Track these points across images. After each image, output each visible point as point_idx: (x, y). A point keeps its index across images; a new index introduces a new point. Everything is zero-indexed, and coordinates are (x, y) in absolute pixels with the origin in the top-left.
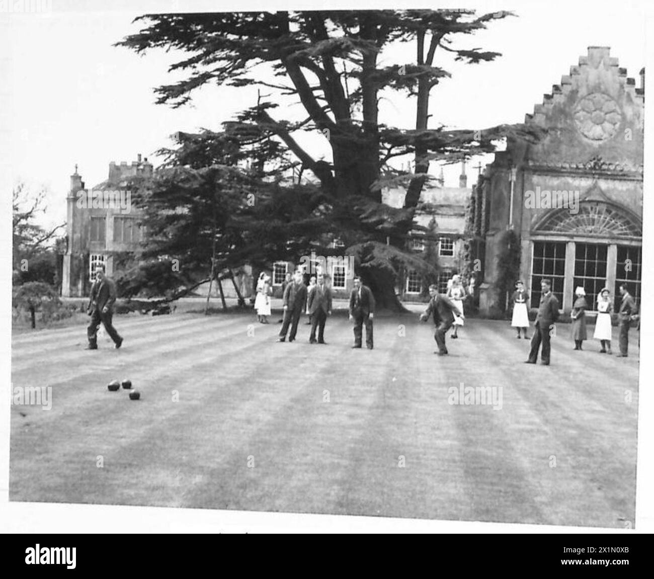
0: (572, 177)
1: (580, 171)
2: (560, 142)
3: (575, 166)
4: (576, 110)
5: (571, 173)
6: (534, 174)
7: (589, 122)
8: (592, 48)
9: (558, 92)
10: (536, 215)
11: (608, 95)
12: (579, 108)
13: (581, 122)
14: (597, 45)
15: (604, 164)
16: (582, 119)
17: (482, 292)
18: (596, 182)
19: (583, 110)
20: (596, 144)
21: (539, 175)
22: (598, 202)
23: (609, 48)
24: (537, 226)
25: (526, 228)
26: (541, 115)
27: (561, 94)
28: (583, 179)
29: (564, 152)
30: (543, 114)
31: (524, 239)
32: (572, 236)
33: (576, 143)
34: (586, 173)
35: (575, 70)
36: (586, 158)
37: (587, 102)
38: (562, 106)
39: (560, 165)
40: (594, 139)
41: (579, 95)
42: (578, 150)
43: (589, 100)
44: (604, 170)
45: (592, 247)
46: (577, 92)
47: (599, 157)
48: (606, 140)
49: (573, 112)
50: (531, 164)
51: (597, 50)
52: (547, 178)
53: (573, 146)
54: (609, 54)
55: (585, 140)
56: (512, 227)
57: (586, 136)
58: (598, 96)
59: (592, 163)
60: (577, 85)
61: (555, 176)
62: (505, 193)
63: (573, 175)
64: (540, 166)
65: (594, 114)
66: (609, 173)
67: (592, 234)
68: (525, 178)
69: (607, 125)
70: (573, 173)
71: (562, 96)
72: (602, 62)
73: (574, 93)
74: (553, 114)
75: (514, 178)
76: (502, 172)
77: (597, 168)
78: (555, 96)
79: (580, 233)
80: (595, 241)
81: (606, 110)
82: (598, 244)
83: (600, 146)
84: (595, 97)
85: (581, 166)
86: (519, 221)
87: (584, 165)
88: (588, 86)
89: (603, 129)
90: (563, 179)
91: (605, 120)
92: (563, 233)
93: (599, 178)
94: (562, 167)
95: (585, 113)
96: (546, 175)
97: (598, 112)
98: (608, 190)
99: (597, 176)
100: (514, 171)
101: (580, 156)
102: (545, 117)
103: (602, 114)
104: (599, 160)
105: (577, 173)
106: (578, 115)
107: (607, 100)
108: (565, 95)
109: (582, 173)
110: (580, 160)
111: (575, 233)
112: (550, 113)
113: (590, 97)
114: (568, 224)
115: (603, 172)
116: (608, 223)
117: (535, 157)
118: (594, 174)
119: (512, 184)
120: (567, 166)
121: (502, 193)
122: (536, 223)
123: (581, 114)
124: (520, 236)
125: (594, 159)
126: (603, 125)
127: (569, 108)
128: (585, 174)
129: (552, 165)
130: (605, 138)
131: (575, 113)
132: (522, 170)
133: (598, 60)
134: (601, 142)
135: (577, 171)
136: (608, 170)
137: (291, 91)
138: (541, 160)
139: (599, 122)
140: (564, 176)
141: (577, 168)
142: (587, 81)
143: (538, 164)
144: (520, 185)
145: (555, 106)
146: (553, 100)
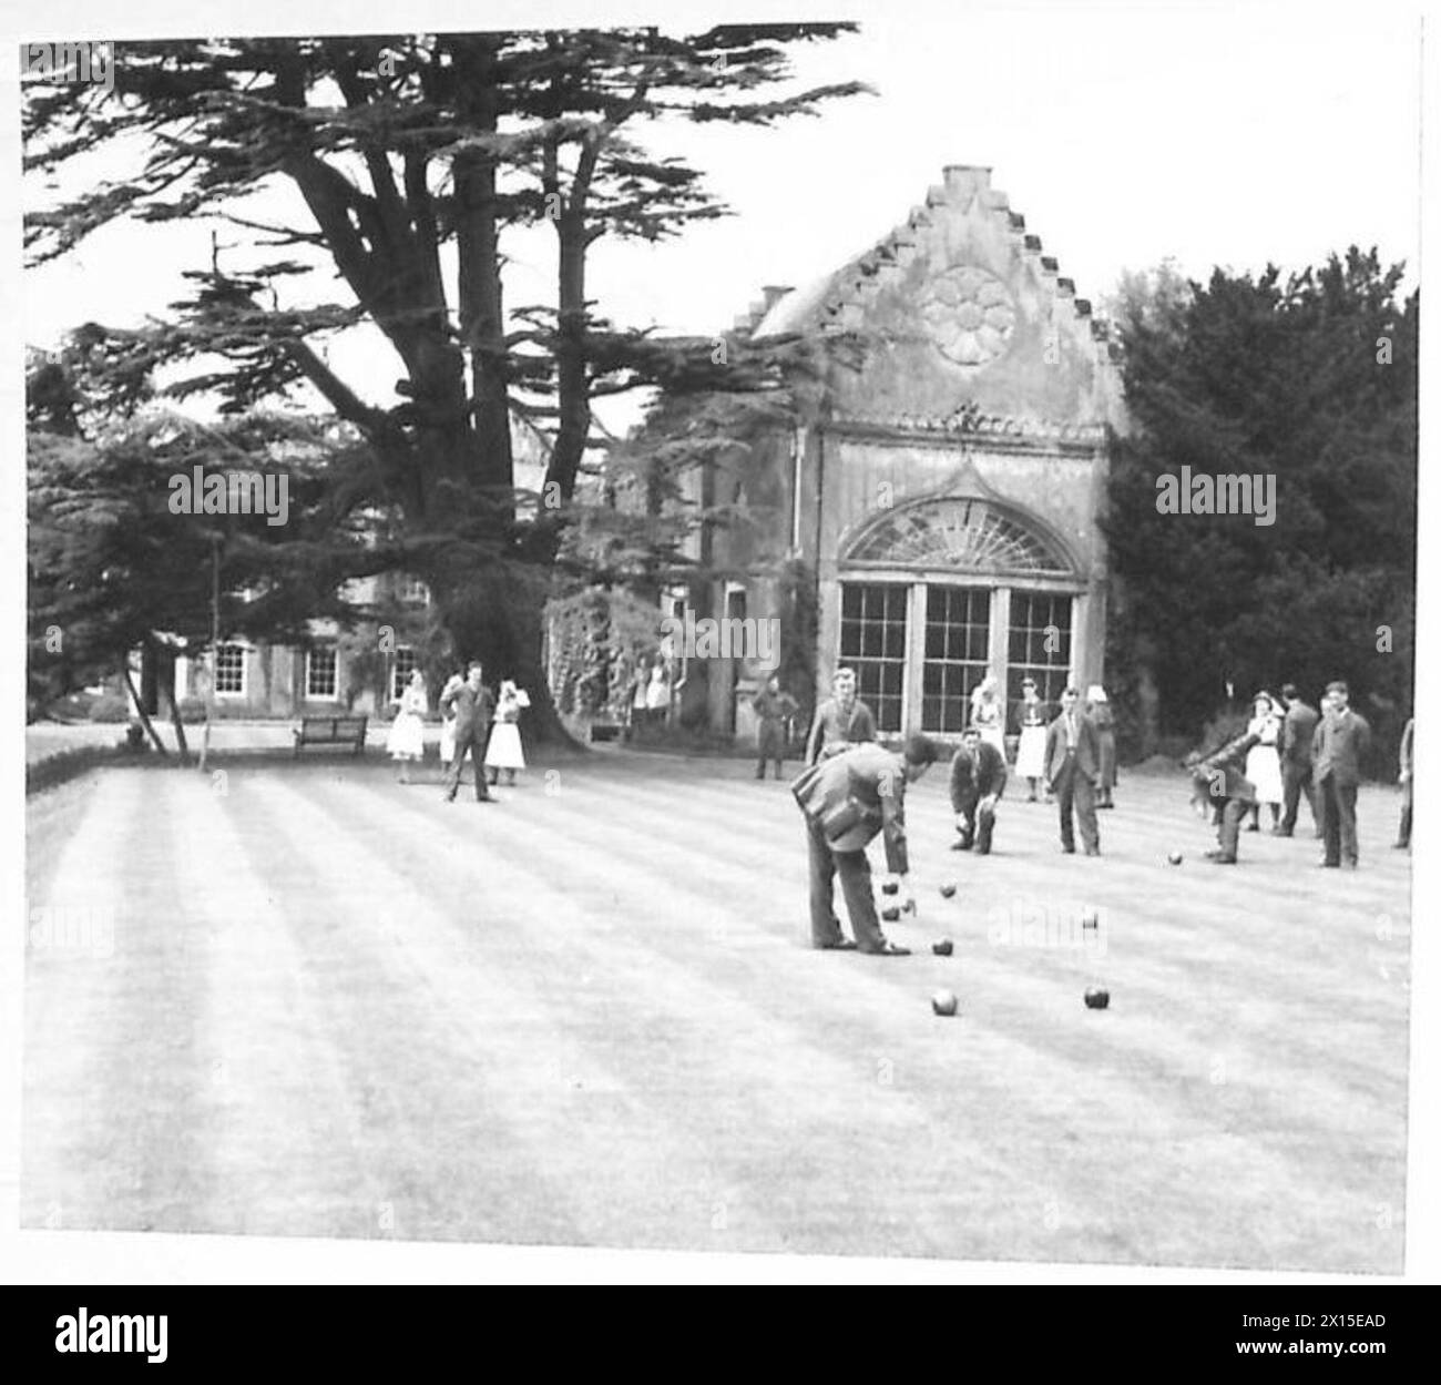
0: (920, 448)
1: (936, 435)
2: (895, 368)
3: (925, 425)
4: (925, 301)
5: (917, 439)
6: (842, 442)
7: (952, 324)
8: (956, 168)
9: (889, 261)
10: (846, 528)
11: (990, 270)
12: (931, 295)
13: (936, 324)
14: (964, 163)
15: (982, 419)
16: (937, 317)
17: (743, 700)
18: (970, 460)
19: (939, 299)
20: (966, 373)
21: (853, 443)
22: (971, 501)
23: (989, 170)
24: (849, 550)
25: (830, 555)
26: (854, 308)
27: (894, 266)
28: (941, 452)
29: (902, 390)
30: (859, 305)
31: (826, 579)
32: (921, 572)
33: (927, 370)
34: (949, 440)
35: (921, 216)
36: (948, 405)
37: (948, 284)
38: (897, 290)
39: (895, 421)
40: (961, 363)
41: (932, 269)
42: (929, 387)
43: (951, 279)
44: (985, 433)
45: (961, 593)
46: (927, 263)
47: (974, 404)
48: (985, 366)
49: (919, 304)
50: (836, 417)
51: (965, 173)
52: (870, 450)
53: (920, 378)
54: (988, 183)
55: (944, 364)
56: (799, 554)
57: (946, 357)
58: (969, 275)
59: (960, 418)
60: (927, 247)
61: (888, 446)
62: (785, 483)
63: (922, 444)
64: (854, 423)
65: (962, 308)
66: (995, 439)
67: (960, 566)
68: (826, 451)
69: (988, 333)
70: (923, 439)
71: (898, 270)
72: (976, 203)
73: (921, 263)
74: (879, 307)
75: (802, 450)
76: (777, 435)
77: (971, 427)
78: (882, 269)
79: (935, 565)
80: (968, 581)
81: (986, 303)
82: (974, 587)
83: (976, 380)
84: (962, 274)
85: (937, 424)
86: (813, 540)
87: (944, 423)
88: (948, 249)
89: (980, 340)
90: (901, 452)
91: (982, 321)
92: (902, 564)
93: (974, 451)
94: (900, 427)
95: (941, 306)
96: (867, 444)
97: (968, 304)
98: (993, 476)
99: (970, 447)
100: (802, 432)
101: (934, 401)
102: (862, 312)
103: (977, 308)
104: (973, 411)
105: (928, 439)
106: (928, 309)
107: (987, 281)
108: (903, 269)
109: (940, 440)
110: (935, 409)
111: (927, 565)
112: (874, 306)
113: (954, 273)
114: (913, 545)
115: (983, 438)
116: (991, 543)
117: (843, 402)
118: (964, 442)
119: (799, 461)
120: (910, 423)
121: (778, 483)
122: (847, 544)
123: (935, 309)
124: (816, 573)
125: (963, 408)
126: (980, 332)
127: (912, 295)
128: (947, 442)
129: (879, 421)
130: (985, 361)
131: (924, 306)
132: (819, 431)
133: (968, 196)
134: (976, 370)
135: (930, 435)
136: (993, 433)
137: (287, 236)
138: (855, 411)
139: (973, 327)
140: (903, 446)
141: (931, 429)
142: (946, 239)
143: (849, 419)
144: (814, 464)
145: (882, 291)
146: (877, 278)
